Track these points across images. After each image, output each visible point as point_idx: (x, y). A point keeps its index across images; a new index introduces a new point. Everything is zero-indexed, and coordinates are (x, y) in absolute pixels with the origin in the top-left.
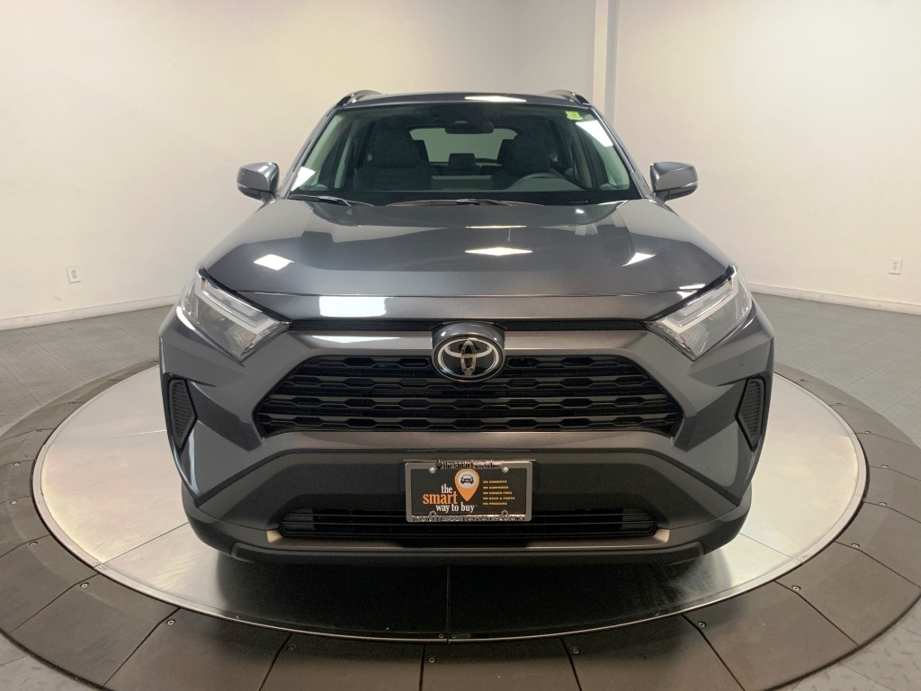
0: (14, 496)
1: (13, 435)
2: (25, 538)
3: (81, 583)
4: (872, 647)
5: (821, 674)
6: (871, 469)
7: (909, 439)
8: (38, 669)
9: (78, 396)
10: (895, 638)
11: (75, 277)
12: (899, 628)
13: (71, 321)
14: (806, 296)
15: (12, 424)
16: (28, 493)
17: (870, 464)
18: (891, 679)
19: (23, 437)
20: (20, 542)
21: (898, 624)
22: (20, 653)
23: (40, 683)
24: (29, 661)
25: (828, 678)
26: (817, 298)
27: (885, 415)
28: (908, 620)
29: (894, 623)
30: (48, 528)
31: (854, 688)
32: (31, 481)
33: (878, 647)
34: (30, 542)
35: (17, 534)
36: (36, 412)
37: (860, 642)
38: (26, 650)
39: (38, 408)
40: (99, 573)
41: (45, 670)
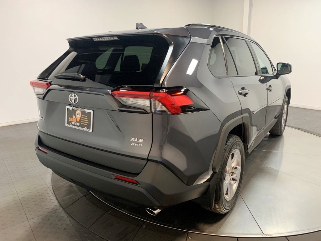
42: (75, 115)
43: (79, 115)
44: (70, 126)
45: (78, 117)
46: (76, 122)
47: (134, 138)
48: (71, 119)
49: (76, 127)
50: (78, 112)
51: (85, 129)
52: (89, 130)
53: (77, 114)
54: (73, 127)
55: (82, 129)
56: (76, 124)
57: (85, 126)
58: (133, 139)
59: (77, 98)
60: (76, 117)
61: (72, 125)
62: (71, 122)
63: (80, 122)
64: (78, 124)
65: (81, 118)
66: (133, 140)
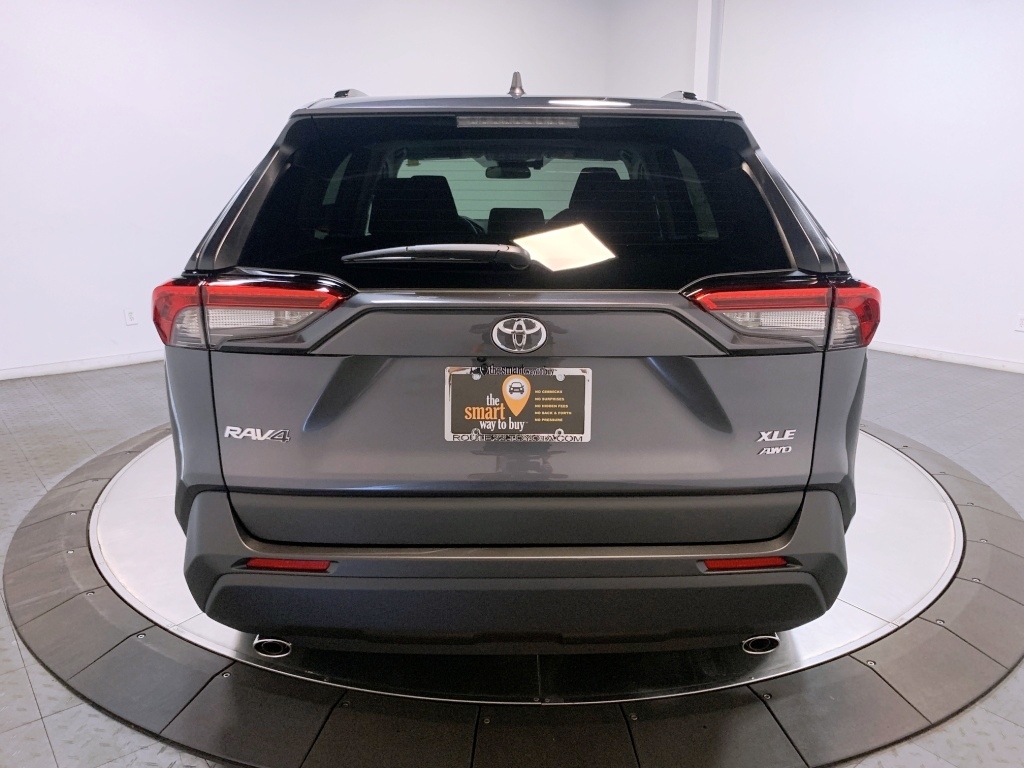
0: (70, 545)
1: (67, 484)
2: (82, 588)
3: (137, 634)
4: (948, 725)
5: (888, 751)
6: (968, 543)
7: (1016, 513)
8: (96, 716)
9: (135, 445)
10: (973, 719)
11: (132, 319)
12: (977, 708)
13: (127, 366)
14: (921, 354)
15: (68, 473)
16: (85, 543)
17: (968, 538)
18: (963, 759)
19: (80, 486)
20: (77, 592)
21: (977, 703)
22: (78, 701)
23: (97, 730)
24: (86, 708)
25: (896, 755)
26: (934, 356)
27: (992, 487)
28: (988, 701)
29: (973, 703)
30: (104, 579)
31: (922, 766)
32: (88, 531)
33: (952, 726)
34: (87, 592)
35: (74, 584)
36: (93, 461)
37: (933, 720)
38: (84, 698)
39: (94, 456)
40: (156, 624)
41: (103, 717)
42: (499, 394)
43: (522, 392)
45: (516, 398)
46: (504, 420)
47: (769, 433)
48: (472, 413)
50: (516, 381)
51: (554, 436)
52: (578, 436)
53: (506, 389)
55: (539, 438)
56: (499, 428)
57: (557, 425)
58: (765, 436)
59: (539, 333)
61: (483, 431)
62: (474, 423)
63: (525, 416)
64: (517, 425)
65: (531, 402)
66: (767, 439)
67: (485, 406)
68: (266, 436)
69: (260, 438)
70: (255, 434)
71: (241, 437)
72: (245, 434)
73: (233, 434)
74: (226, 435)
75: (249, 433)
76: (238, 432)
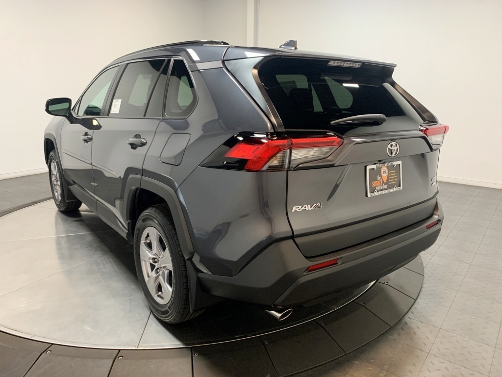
42: (381, 176)
43: (386, 173)
44: (376, 193)
45: (385, 176)
46: (383, 185)
49: (384, 192)
50: (384, 169)
51: (394, 189)
52: (400, 187)
53: (382, 172)
54: (380, 193)
55: (391, 190)
56: (382, 188)
57: (395, 184)
60: (382, 178)
61: (378, 191)
62: (375, 188)
63: (387, 183)
64: (385, 187)
65: (388, 177)
67: (377, 180)
68: (312, 208)
69: (310, 209)
70: (308, 207)
71: (301, 210)
72: (303, 208)
73: (297, 210)
74: (293, 211)
75: (305, 207)
76: (299, 208)
